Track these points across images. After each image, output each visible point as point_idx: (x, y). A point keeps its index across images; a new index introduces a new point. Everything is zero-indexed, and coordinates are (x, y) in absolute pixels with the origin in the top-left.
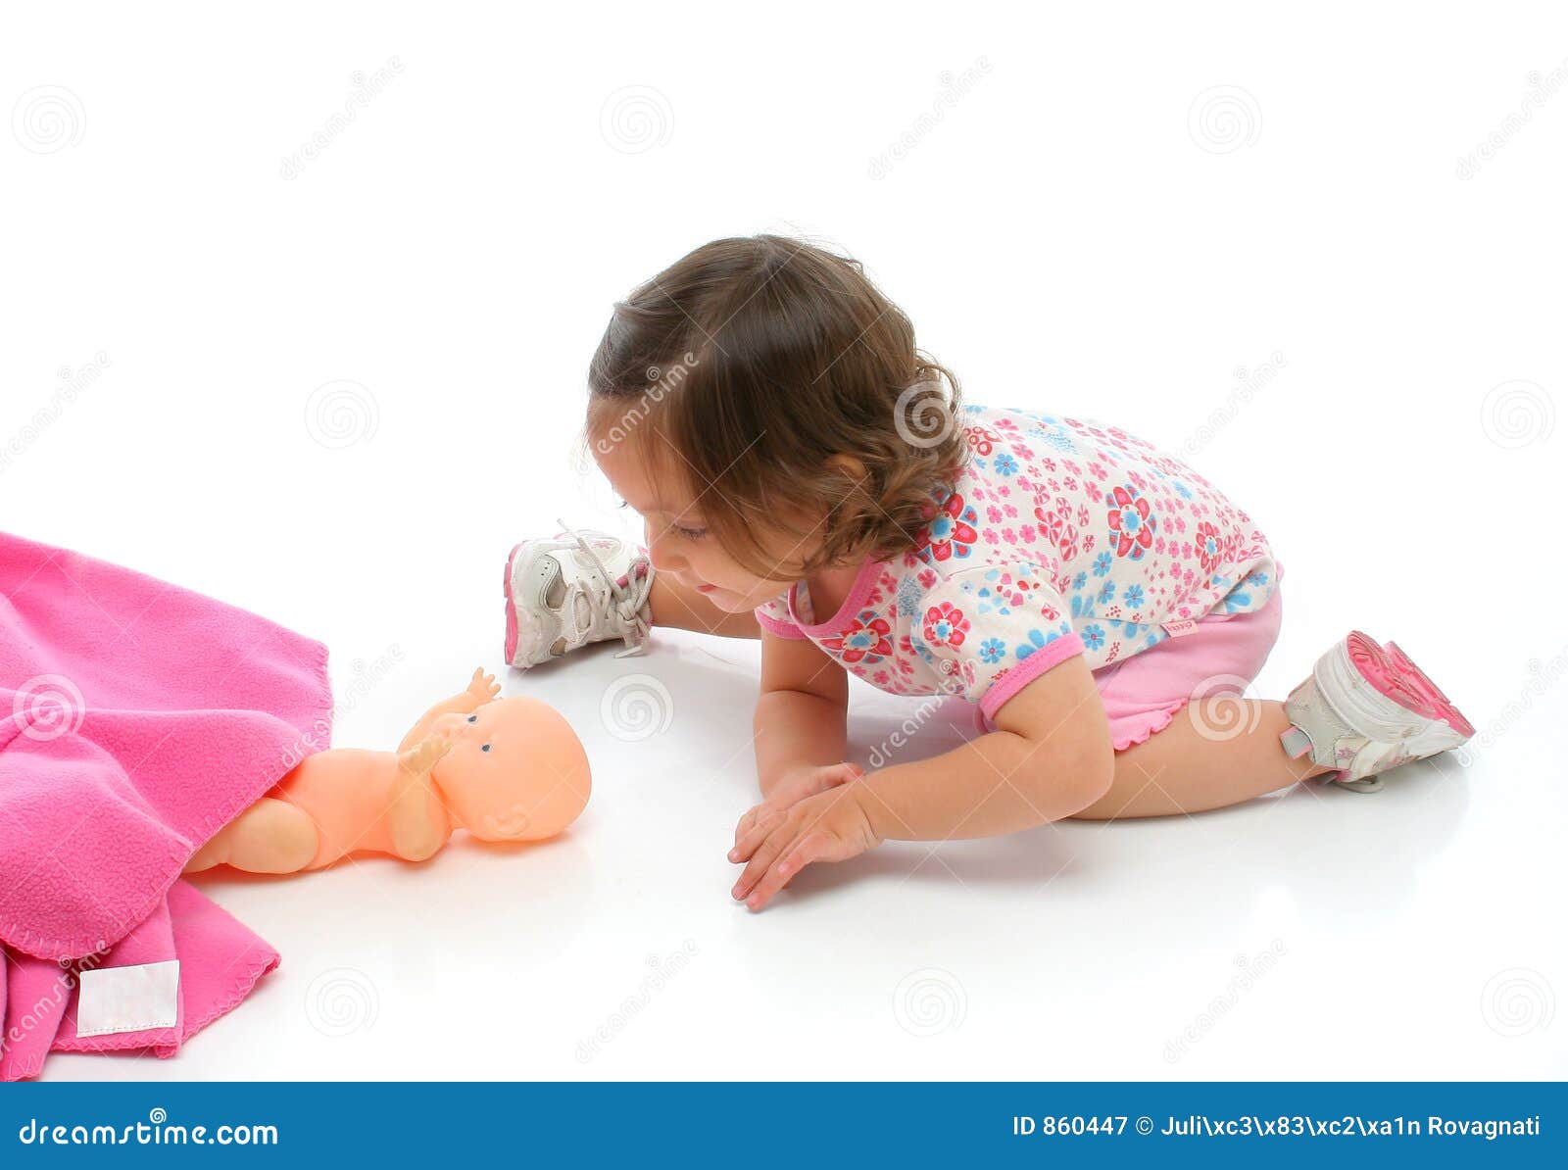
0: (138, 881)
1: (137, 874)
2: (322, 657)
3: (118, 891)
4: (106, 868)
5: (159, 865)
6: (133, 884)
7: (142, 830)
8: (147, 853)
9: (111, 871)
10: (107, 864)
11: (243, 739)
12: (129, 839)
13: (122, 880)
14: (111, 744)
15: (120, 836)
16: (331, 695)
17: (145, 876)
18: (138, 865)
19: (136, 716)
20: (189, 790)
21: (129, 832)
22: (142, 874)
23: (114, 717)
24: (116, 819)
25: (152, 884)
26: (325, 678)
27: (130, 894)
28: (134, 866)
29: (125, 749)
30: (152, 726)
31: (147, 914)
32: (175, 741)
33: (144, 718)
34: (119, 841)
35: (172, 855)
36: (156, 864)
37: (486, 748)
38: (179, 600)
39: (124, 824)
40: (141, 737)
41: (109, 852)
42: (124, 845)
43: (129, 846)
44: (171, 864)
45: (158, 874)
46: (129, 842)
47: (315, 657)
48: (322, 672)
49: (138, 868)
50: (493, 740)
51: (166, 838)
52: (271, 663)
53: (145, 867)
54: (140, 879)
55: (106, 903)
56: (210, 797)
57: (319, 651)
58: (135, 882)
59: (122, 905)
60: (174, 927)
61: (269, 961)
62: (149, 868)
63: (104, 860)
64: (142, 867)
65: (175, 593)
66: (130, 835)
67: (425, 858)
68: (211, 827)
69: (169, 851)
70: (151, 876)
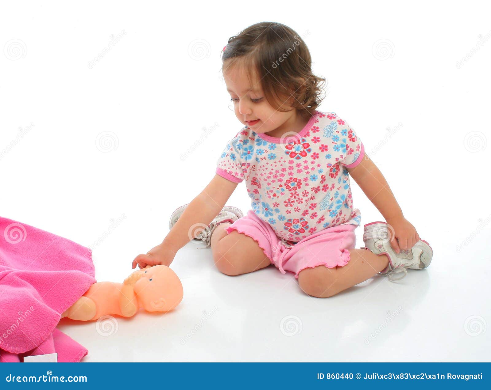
0: (44, 327)
1: (43, 325)
2: (90, 253)
3: (37, 330)
4: (33, 323)
5: (51, 322)
6: (42, 328)
7: (45, 310)
8: (47, 318)
9: (35, 324)
10: (33, 322)
11: (73, 281)
12: (41, 313)
13: (39, 327)
14: (32, 282)
15: (38, 312)
16: (94, 266)
17: (46, 325)
18: (44, 322)
19: (39, 273)
20: (56, 297)
21: (41, 311)
22: (45, 325)
23: (33, 273)
24: (37, 307)
25: (48, 328)
26: (92, 260)
27: (41, 331)
28: (42, 322)
29: (36, 284)
30: (45, 276)
31: (46, 338)
32: (52, 281)
33: (42, 274)
34: (38, 314)
35: (55, 318)
36: (50, 322)
37: (151, 280)
38: (44, 235)
39: (39, 308)
40: (41, 280)
41: (34, 317)
42: (39, 315)
43: (41, 315)
44: (54, 321)
45: (50, 325)
46: (41, 314)
47: (88, 253)
48: (90, 258)
49: (44, 323)
50: (153, 277)
51: (53, 313)
52: (75, 255)
53: (46, 323)
54: (44, 326)
55: (33, 334)
56: (62, 300)
57: (89, 251)
58: (43, 328)
59: (39, 335)
60: (54, 342)
61: (84, 353)
62: (47, 323)
63: (33, 320)
64: (45, 323)
65: (43, 232)
66: (41, 312)
67: (131, 316)
68: (63, 309)
69: (54, 317)
70: (48, 325)
